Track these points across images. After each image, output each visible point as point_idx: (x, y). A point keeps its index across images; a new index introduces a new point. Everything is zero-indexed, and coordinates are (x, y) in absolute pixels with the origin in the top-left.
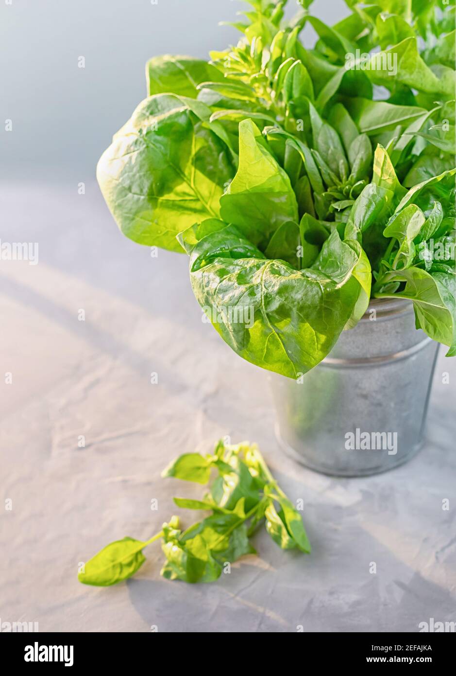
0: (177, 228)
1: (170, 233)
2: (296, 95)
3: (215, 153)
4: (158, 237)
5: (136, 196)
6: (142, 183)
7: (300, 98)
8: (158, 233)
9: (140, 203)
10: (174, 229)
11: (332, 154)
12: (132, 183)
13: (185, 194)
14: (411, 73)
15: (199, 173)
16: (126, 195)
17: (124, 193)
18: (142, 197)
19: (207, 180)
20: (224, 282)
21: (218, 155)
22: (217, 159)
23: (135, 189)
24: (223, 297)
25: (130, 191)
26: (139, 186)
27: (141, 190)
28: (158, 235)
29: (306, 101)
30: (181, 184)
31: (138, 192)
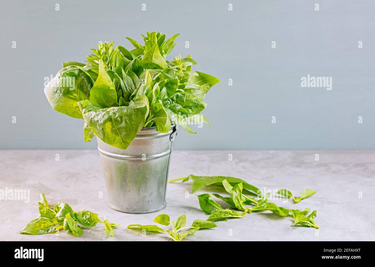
0: (73, 105)
1: (71, 107)
2: (117, 66)
3: (87, 84)
4: (66, 109)
5: (59, 94)
6: (61, 89)
7: (119, 67)
8: (66, 107)
9: (60, 96)
10: (72, 106)
11: (130, 84)
12: (58, 90)
13: (76, 97)
14: (158, 60)
15: (81, 91)
16: (55, 94)
17: (54, 94)
18: (61, 94)
19: (84, 95)
20: (97, 113)
21: (88, 85)
22: (88, 86)
23: (58, 92)
24: (98, 117)
25: (57, 93)
26: (60, 90)
27: (61, 92)
28: (66, 108)
29: (121, 68)
30: (75, 93)
31: (60, 92)
